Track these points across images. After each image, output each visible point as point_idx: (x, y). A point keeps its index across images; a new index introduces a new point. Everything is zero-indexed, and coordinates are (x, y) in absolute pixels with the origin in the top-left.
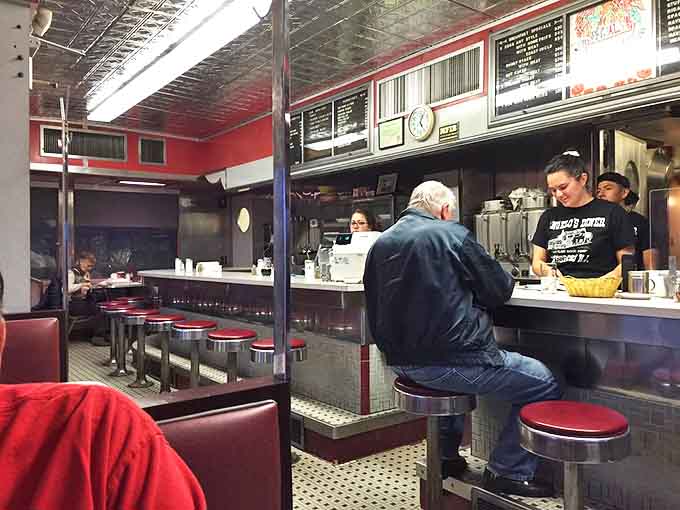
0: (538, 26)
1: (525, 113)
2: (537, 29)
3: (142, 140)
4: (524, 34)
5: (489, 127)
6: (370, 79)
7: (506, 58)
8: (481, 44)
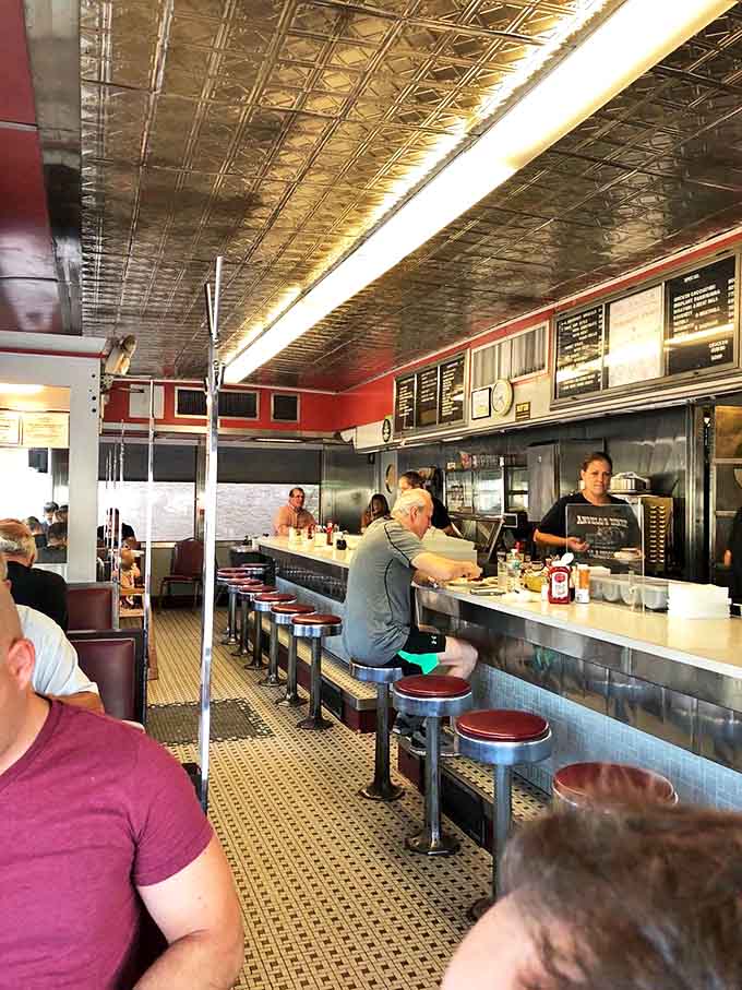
0: (588, 311)
1: (574, 399)
2: (589, 314)
3: (275, 397)
4: (577, 318)
5: (552, 410)
6: (468, 345)
7: (566, 340)
8: (546, 323)
